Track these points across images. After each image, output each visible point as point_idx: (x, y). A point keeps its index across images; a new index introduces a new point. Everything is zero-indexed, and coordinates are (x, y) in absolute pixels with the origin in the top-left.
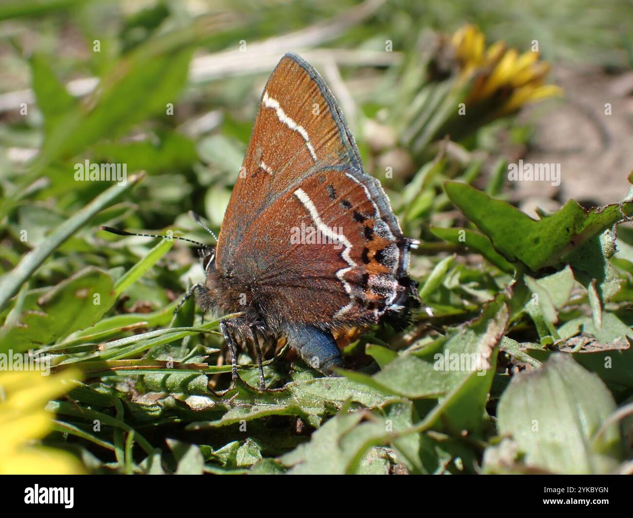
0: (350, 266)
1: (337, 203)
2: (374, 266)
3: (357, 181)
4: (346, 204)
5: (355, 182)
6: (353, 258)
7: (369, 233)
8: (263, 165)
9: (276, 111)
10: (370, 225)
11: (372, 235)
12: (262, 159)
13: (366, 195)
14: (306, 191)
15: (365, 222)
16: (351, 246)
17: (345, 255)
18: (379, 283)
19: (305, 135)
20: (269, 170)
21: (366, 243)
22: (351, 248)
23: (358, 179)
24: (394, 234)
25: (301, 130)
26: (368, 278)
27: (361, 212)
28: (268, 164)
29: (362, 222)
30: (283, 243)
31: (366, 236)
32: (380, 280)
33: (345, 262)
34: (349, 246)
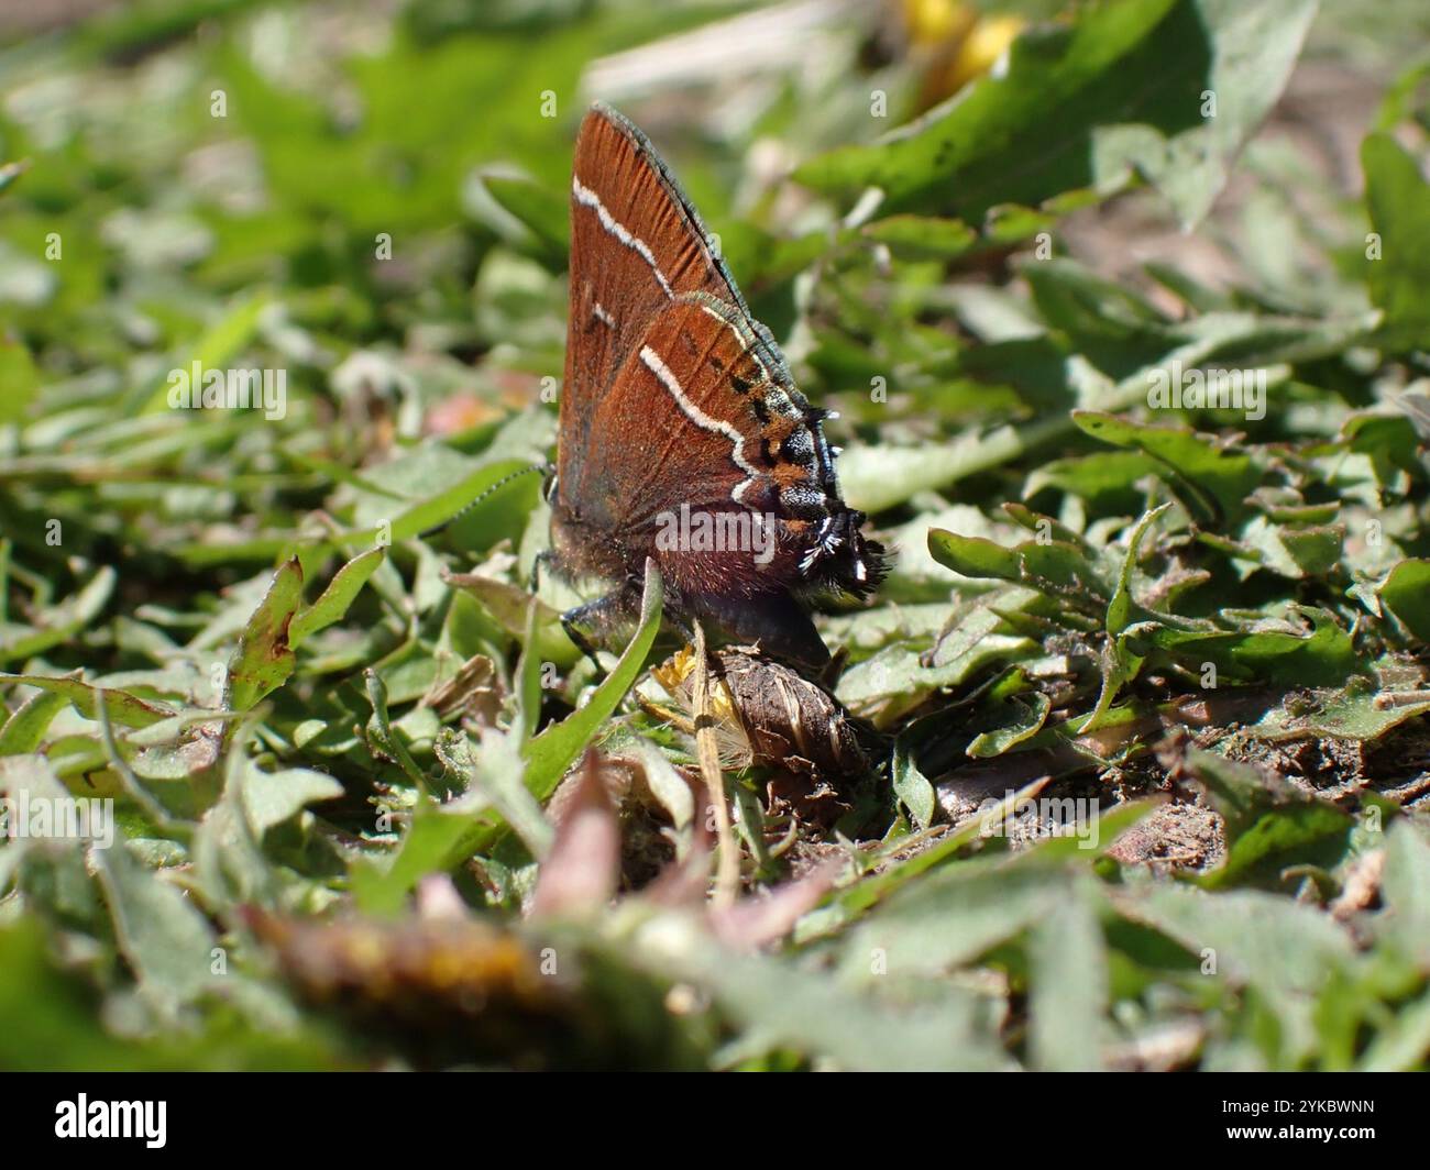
0: (750, 476)
1: (703, 364)
2: (784, 472)
3: (721, 319)
4: (717, 363)
5: (717, 321)
6: (750, 461)
7: (762, 413)
8: (598, 310)
9: (597, 211)
10: (759, 396)
11: (767, 414)
12: (595, 300)
13: (739, 341)
14: (655, 349)
15: (751, 391)
16: (742, 439)
17: (738, 455)
18: (797, 500)
19: (648, 253)
20: (610, 319)
21: (762, 430)
22: (743, 442)
23: (721, 314)
24: (797, 407)
25: (640, 245)
26: (780, 494)
27: (740, 373)
28: (606, 309)
29: (746, 393)
30: (645, 449)
31: (759, 416)
32: (798, 493)
33: (743, 470)
34: (739, 439)
